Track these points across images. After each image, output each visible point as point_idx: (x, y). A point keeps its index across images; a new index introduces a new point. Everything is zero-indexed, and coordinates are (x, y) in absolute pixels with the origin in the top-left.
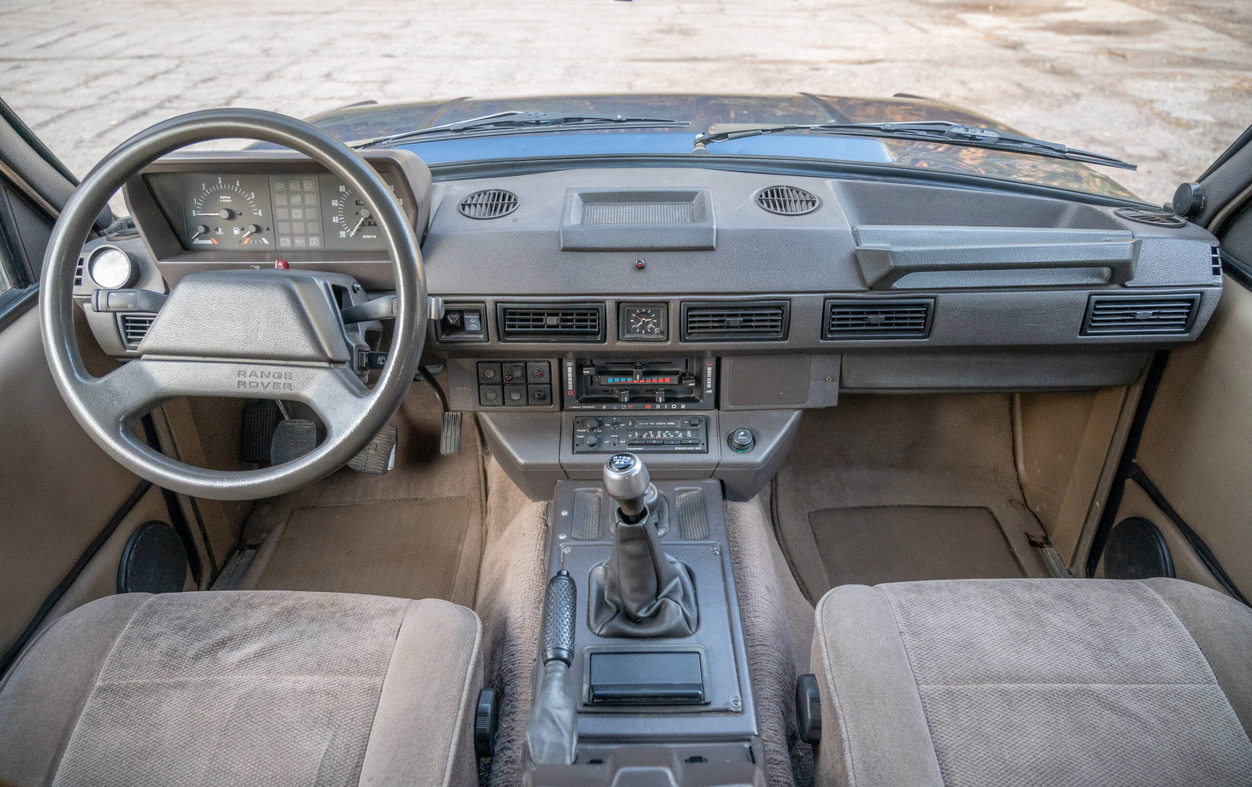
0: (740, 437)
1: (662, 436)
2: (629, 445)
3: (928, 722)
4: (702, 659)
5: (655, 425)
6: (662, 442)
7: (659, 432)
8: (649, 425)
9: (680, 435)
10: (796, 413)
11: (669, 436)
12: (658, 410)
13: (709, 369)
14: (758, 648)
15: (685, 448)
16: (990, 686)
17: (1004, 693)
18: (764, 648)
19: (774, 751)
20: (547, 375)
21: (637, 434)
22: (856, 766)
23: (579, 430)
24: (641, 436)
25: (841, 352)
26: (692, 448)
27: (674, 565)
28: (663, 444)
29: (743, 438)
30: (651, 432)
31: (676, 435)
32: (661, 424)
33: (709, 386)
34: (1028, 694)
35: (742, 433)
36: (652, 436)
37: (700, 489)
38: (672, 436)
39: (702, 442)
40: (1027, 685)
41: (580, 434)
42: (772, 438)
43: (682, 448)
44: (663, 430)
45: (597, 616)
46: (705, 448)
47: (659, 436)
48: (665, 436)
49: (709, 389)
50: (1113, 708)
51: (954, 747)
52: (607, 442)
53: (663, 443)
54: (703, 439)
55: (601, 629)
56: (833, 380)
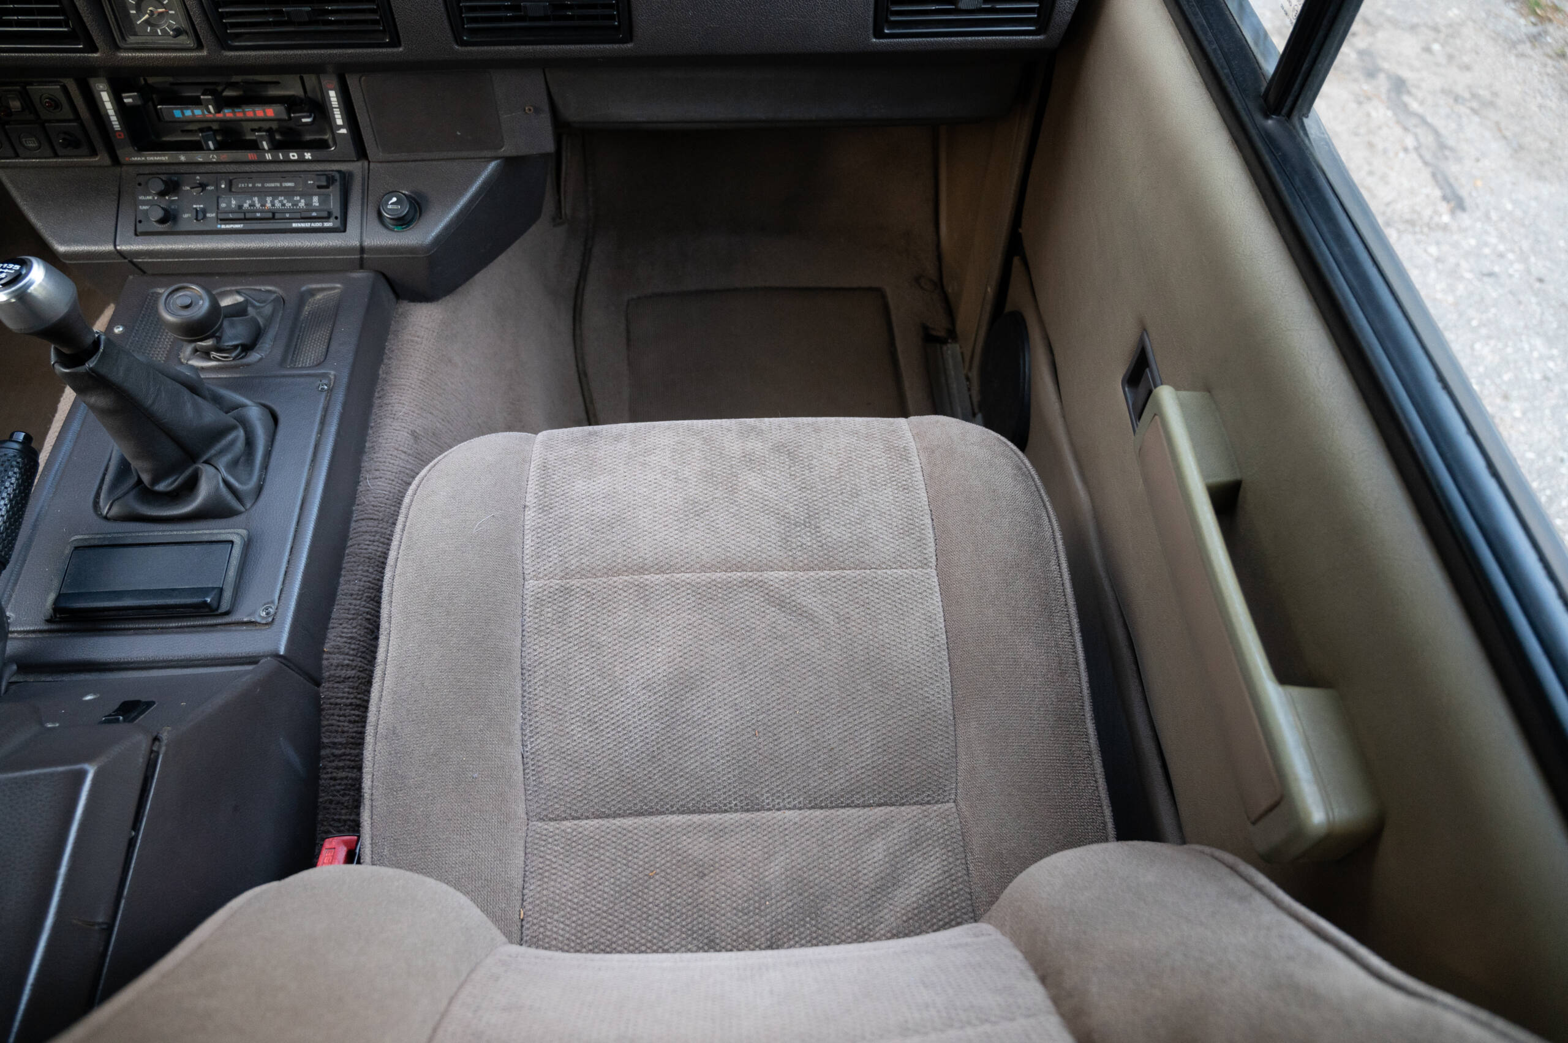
0: (390, 207)
1: (273, 205)
2: (221, 220)
3: (523, 631)
4: (233, 551)
5: (263, 186)
6: (270, 215)
7: (269, 199)
8: (254, 186)
9: (302, 204)
10: (493, 165)
11: (283, 205)
12: (269, 162)
13: (332, 94)
14: (364, 523)
15: (308, 225)
16: (627, 578)
17: (641, 587)
18: (370, 523)
19: (337, 666)
20: (66, 106)
21: (234, 202)
22: (383, 699)
23: (141, 198)
24: (240, 207)
25: (545, 64)
26: (318, 225)
27: (244, 410)
28: (273, 218)
29: (395, 207)
30: (256, 199)
31: (295, 204)
32: (273, 185)
33: (339, 122)
34: (676, 587)
35: (394, 199)
36: (258, 205)
37: (338, 285)
38: (288, 205)
39: (335, 214)
40: (678, 576)
41: (144, 203)
42: (450, 207)
43: (303, 225)
44: (275, 193)
45: (114, 486)
46: (338, 223)
47: (269, 205)
48: (278, 205)
49: (340, 127)
50: (782, 603)
51: (548, 662)
52: (186, 216)
53: (273, 216)
54: (336, 209)
55: (109, 509)
56: (537, 110)
